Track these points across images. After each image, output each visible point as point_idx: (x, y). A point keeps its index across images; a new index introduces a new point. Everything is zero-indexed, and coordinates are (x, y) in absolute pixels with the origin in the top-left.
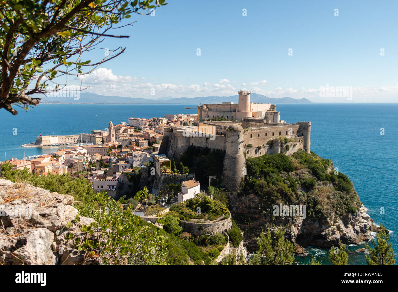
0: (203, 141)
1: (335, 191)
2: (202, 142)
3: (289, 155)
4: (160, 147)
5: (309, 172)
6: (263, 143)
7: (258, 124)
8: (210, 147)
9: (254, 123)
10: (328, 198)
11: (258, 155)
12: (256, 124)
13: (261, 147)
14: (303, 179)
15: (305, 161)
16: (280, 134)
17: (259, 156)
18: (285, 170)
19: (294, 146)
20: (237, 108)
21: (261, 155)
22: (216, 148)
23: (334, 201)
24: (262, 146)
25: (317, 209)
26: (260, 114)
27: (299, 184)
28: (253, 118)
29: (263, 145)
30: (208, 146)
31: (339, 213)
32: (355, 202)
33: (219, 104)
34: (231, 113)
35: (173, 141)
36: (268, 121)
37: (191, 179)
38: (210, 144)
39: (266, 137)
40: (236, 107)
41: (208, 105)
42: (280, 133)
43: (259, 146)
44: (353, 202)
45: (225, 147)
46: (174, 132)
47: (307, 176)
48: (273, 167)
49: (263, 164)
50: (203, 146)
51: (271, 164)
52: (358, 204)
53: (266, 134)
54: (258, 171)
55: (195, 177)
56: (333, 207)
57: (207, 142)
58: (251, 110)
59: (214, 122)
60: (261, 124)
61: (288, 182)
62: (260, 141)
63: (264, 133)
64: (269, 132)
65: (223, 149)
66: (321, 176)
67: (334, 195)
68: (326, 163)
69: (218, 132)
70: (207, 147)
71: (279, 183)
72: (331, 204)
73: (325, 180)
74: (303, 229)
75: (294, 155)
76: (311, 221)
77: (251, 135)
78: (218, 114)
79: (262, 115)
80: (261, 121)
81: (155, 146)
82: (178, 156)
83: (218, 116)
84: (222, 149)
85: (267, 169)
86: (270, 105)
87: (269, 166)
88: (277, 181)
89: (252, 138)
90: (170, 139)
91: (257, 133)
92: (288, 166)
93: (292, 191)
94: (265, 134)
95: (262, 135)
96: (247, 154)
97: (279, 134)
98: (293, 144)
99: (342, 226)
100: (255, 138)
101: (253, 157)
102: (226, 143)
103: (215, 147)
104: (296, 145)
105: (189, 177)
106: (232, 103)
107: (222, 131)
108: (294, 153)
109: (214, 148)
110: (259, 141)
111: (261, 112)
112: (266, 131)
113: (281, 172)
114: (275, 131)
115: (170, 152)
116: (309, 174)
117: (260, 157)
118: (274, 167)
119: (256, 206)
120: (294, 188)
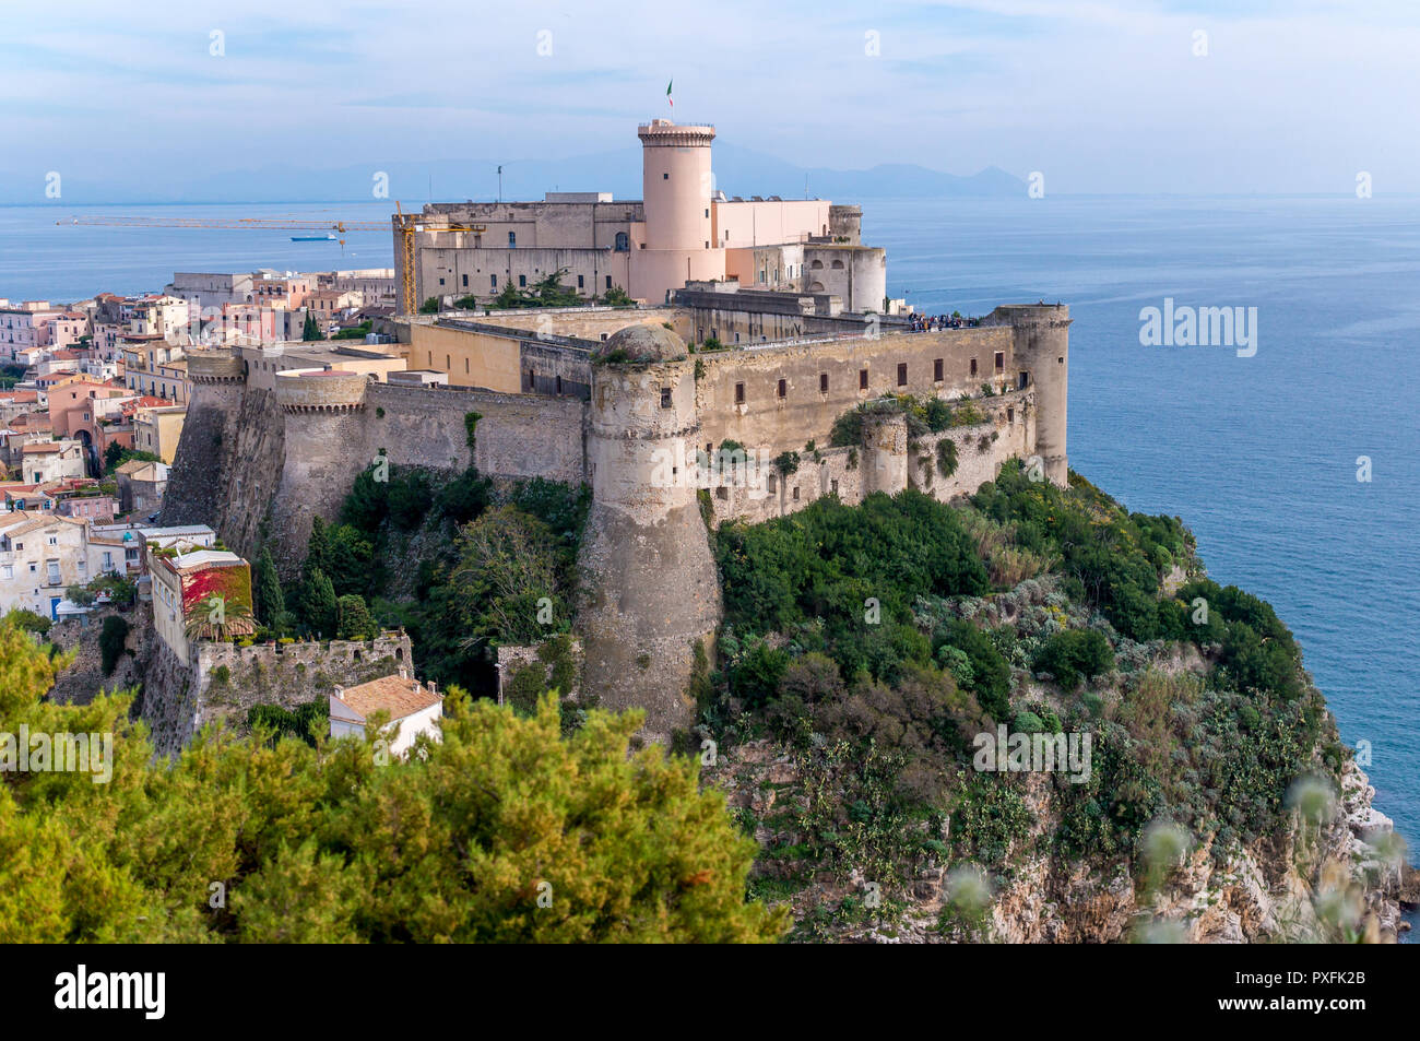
0: (447, 432)
1: (1213, 694)
2: (445, 442)
3: (955, 498)
4: (170, 484)
5: (1070, 593)
6: (811, 434)
7: (769, 320)
8: (491, 469)
9: (742, 318)
10: (1181, 733)
11: (784, 504)
12: (756, 320)
13: (797, 458)
14: (1041, 636)
15: (1050, 530)
16: (902, 380)
17: (788, 511)
18: (941, 587)
19: (984, 445)
20: (633, 226)
21: (801, 506)
22: (531, 473)
23: (1210, 751)
24: (800, 450)
25: (1124, 801)
26: (773, 259)
27: (1018, 663)
28: (732, 288)
29: (810, 446)
30: (478, 466)
31: (1239, 816)
32: (1315, 750)
33: (524, 206)
34: (600, 259)
35: (252, 441)
36: (823, 301)
37: (386, 668)
38: (491, 450)
39: (823, 398)
40: (629, 219)
41: (457, 207)
42: (902, 370)
43: (786, 454)
44: (1308, 751)
45: (586, 463)
46: (257, 379)
47: (1064, 618)
48: (870, 571)
49: (818, 560)
50: (449, 464)
51: (861, 559)
52: (1331, 759)
53: (824, 378)
54: (791, 599)
55: (408, 655)
56: (1209, 783)
57: (471, 442)
58: (721, 236)
59: (501, 318)
60: (787, 323)
61: (960, 654)
62: (790, 425)
63: (811, 372)
64: (840, 368)
65: (575, 481)
66: (1139, 612)
67: (1206, 716)
68: (1156, 538)
69: (538, 373)
70: (472, 473)
71: (907, 663)
72: (1195, 767)
73: (1159, 634)
74: (1052, 923)
75: (987, 502)
76: (1095, 869)
77: (740, 389)
78: (523, 266)
79: (780, 265)
80: (782, 303)
81: (137, 476)
82: (295, 530)
83: (523, 279)
84: (571, 479)
85: (837, 588)
86: (824, 207)
87: (849, 571)
88: (901, 656)
89: (744, 408)
90: (231, 427)
91: (770, 376)
92: (953, 564)
93: (986, 710)
94: (817, 378)
95: (804, 388)
96: (717, 503)
97: (895, 374)
98: (975, 433)
99: (1256, 889)
100: (762, 403)
101: (755, 521)
102: (593, 443)
103: (522, 465)
104: (995, 436)
105: (374, 658)
106: (607, 197)
107: (561, 368)
108: (984, 488)
109: (518, 472)
110: (783, 420)
111: (777, 249)
112: (823, 364)
113: (920, 600)
114: (873, 360)
115: (238, 507)
116: (1071, 607)
117: (793, 515)
118: (881, 575)
119: (783, 808)
120: (996, 691)
